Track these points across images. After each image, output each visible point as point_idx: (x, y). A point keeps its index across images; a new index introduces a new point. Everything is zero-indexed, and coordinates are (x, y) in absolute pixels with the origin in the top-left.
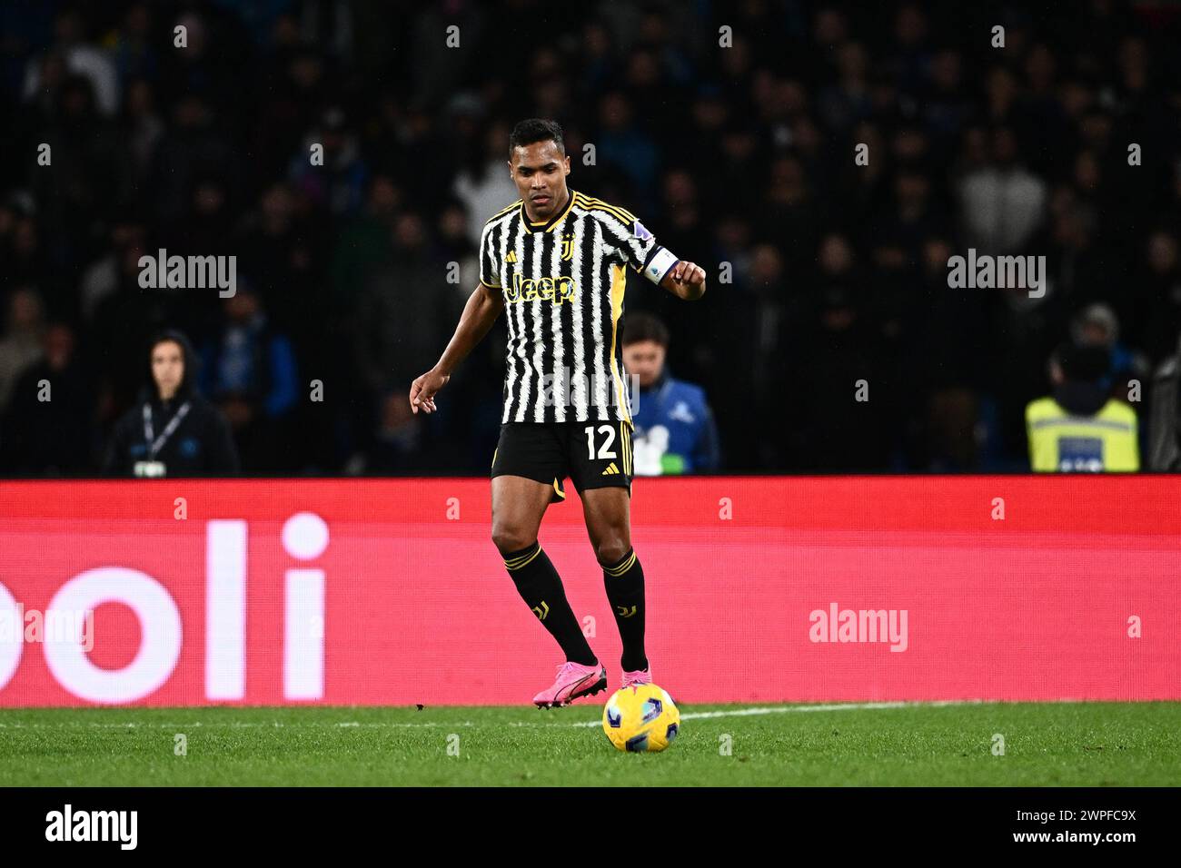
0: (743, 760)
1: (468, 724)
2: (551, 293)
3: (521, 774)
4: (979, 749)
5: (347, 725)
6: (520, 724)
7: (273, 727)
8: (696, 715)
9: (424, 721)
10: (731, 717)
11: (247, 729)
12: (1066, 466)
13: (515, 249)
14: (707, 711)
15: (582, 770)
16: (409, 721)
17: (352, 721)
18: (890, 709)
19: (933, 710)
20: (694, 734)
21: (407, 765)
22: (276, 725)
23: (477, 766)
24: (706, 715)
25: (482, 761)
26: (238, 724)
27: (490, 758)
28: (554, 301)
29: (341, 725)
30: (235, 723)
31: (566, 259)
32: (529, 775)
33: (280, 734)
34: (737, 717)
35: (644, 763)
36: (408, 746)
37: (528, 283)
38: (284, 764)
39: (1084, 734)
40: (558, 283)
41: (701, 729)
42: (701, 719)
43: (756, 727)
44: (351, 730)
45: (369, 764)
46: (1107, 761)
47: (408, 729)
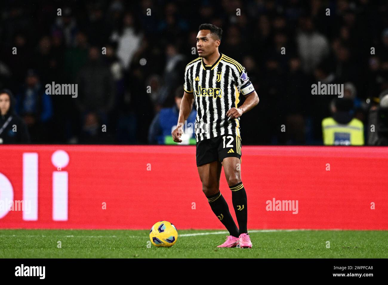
0: (216, 251)
1: (114, 236)
2: (213, 94)
3: (134, 255)
4: (304, 247)
5: (69, 236)
6: (134, 237)
7: (42, 237)
8: (199, 234)
9: (98, 235)
10: (212, 235)
11: (32, 238)
12: (337, 143)
13: (199, 76)
14: (203, 232)
15: (156, 254)
16: (93, 235)
17: (71, 235)
18: (271, 232)
19: (287, 233)
20: (198, 241)
21: (91, 251)
22: (43, 236)
23: (117, 252)
24: (203, 234)
25: (119, 250)
26: (29, 236)
27: (122, 249)
28: (213, 97)
29: (67, 236)
30: (28, 235)
31: (218, 81)
32: (137, 255)
33: (44, 239)
34: (214, 235)
35: (179, 251)
36: (92, 244)
37: (204, 89)
38: (46, 251)
39: (343, 242)
40: (215, 90)
41: (201, 239)
42: (201, 235)
43: (221, 239)
44: (70, 238)
45: (77, 251)
46: (351, 252)
47: (92, 238)
